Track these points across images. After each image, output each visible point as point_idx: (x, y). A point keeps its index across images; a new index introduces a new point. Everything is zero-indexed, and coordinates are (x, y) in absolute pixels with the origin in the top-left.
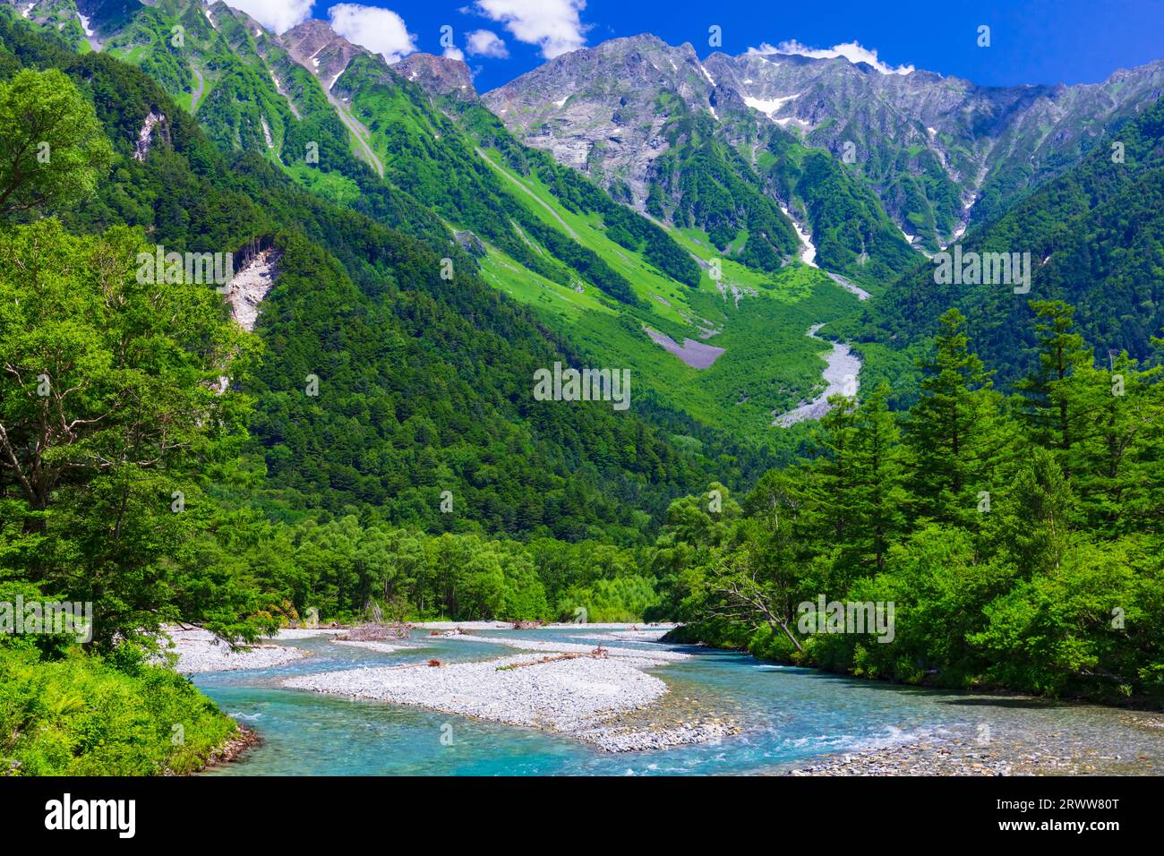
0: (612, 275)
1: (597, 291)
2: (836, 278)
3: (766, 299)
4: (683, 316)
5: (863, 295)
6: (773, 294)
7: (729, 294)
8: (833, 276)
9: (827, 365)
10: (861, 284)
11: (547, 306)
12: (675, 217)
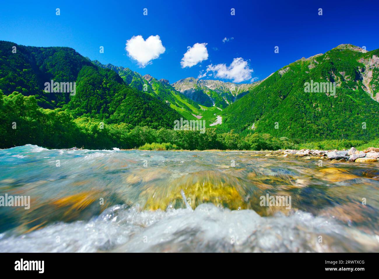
0: (187, 107)
1: (185, 109)
2: (218, 108)
3: (208, 110)
4: (197, 112)
5: (221, 110)
6: (210, 110)
7: (203, 110)
8: (217, 108)
9: (217, 119)
10: (221, 109)
11: (178, 111)
12: (196, 100)
